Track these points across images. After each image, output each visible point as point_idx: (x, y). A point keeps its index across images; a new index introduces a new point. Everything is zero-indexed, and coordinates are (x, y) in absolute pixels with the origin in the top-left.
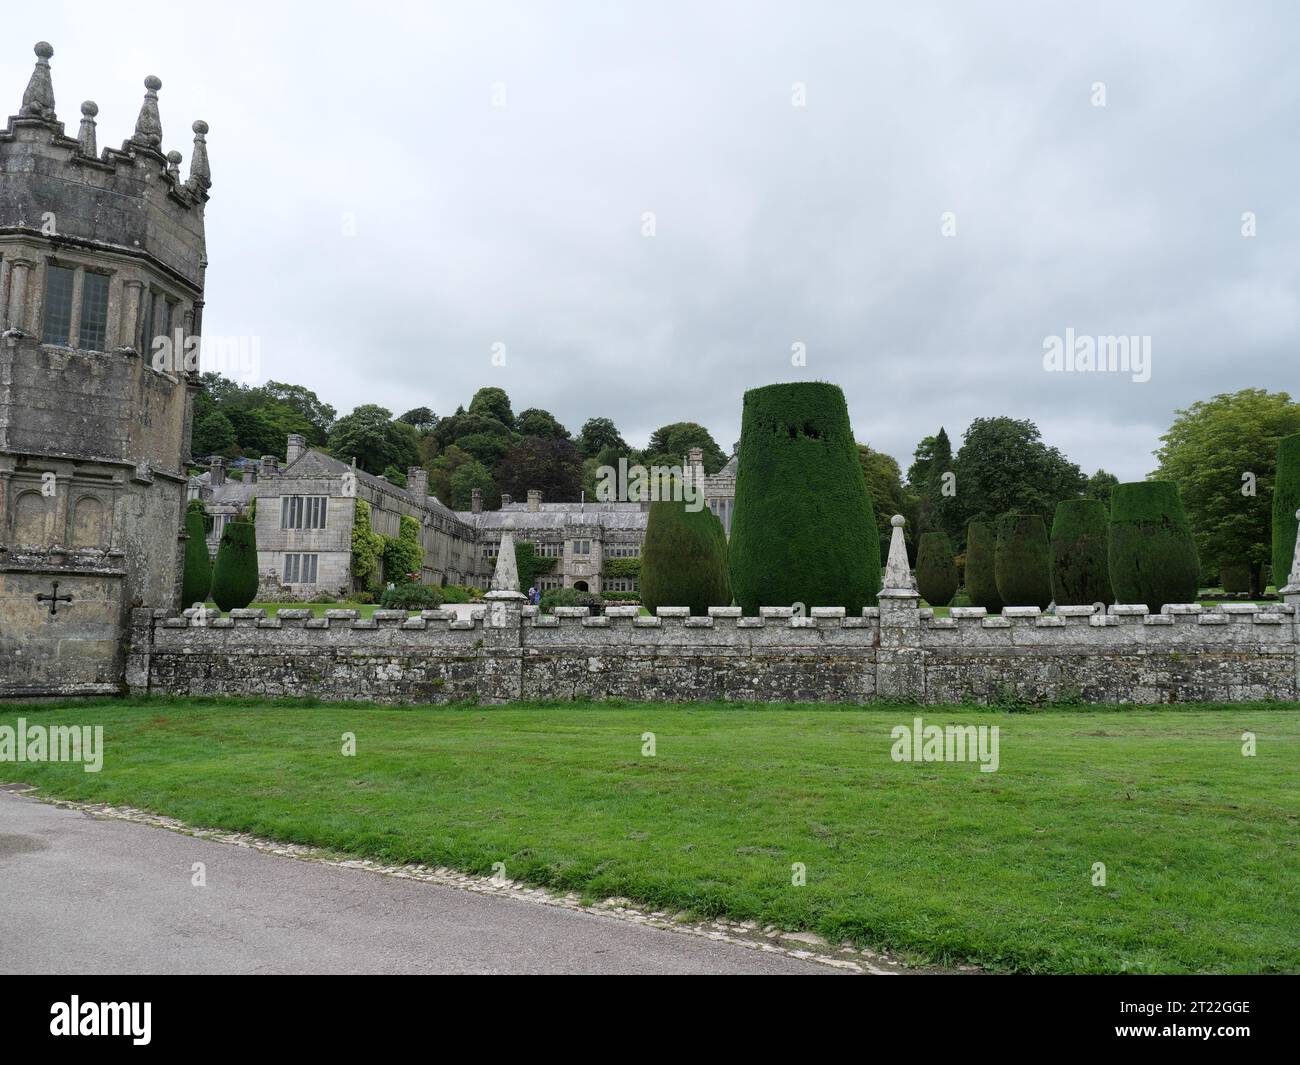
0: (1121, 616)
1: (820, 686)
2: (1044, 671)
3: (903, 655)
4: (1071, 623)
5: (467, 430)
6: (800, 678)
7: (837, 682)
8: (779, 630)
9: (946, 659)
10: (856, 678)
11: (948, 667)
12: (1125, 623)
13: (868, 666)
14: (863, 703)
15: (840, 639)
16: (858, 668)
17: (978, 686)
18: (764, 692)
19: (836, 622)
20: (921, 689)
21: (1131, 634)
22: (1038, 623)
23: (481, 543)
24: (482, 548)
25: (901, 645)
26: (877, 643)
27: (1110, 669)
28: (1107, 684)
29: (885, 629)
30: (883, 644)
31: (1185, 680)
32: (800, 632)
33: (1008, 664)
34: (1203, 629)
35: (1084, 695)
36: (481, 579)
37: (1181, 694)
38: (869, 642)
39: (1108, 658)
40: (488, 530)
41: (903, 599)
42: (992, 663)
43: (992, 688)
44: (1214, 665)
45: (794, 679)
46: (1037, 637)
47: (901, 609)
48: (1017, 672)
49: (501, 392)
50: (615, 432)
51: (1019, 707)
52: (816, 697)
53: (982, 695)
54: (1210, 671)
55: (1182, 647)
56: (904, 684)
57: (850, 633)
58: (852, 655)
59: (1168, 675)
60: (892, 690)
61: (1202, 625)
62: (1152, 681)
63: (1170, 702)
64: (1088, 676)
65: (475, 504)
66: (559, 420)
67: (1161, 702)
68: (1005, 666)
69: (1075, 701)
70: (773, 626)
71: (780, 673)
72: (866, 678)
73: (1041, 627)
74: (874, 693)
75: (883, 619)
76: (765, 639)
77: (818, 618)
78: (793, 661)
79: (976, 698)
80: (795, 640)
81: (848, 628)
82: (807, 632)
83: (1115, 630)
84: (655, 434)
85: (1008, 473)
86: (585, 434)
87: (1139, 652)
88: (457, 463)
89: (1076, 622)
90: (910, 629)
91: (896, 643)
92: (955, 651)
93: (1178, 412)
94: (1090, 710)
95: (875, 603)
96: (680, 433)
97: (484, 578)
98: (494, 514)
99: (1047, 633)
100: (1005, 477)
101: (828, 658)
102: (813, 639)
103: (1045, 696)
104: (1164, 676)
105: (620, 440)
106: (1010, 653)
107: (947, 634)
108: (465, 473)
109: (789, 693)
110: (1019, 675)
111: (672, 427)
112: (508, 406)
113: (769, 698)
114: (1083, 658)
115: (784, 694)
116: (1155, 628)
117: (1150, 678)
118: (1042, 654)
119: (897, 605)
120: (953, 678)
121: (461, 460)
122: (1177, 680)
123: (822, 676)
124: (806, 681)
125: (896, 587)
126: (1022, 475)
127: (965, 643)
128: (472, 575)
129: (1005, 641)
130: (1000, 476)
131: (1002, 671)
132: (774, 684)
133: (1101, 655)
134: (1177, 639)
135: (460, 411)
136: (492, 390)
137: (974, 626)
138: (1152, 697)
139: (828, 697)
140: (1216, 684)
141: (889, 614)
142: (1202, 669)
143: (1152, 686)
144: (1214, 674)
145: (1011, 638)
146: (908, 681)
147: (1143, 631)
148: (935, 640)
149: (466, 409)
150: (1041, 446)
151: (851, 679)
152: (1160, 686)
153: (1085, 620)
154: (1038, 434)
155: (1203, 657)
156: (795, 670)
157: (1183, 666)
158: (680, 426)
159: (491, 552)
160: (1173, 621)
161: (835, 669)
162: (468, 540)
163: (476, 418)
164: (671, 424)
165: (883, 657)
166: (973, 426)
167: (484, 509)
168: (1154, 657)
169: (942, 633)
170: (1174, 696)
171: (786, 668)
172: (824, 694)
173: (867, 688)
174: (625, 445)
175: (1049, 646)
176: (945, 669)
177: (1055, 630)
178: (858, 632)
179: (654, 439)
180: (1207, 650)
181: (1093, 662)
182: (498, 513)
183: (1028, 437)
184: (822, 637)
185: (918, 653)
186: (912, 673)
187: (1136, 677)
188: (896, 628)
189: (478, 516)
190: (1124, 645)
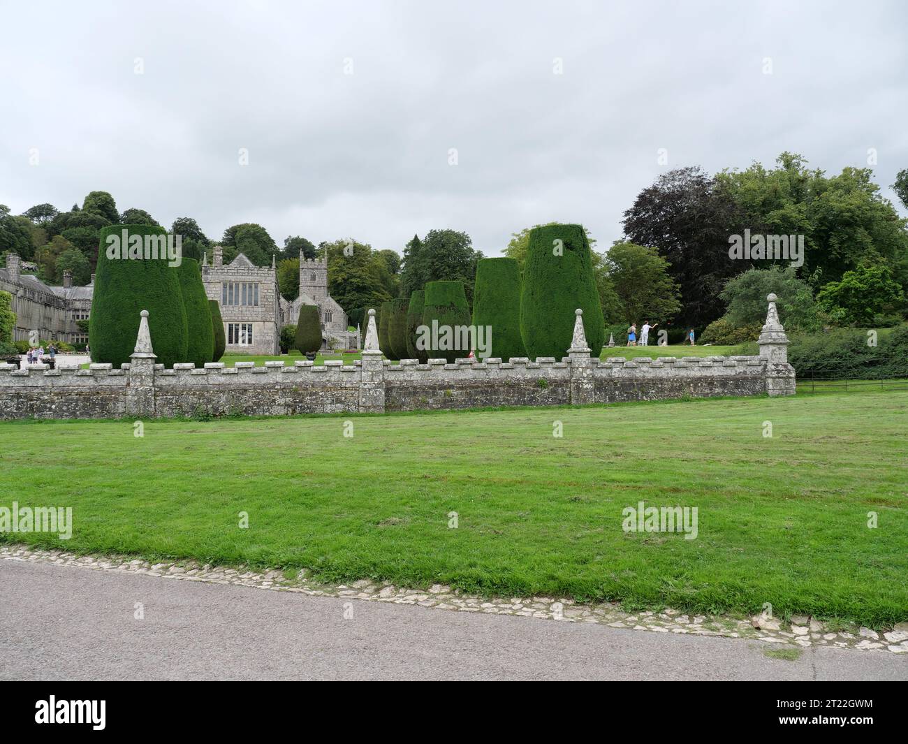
0: (268, 367)
1: (93, 409)
2: (223, 398)
3: (141, 390)
4: (241, 371)
5: (77, 223)
6: (81, 404)
7: (103, 407)
8: (70, 377)
9: (167, 392)
10: (114, 404)
11: (169, 397)
12: (272, 371)
13: (122, 397)
14: (118, 418)
15: (108, 382)
16: (116, 398)
17: (186, 407)
18: (59, 414)
19: (105, 372)
20: (152, 410)
21: (274, 377)
22: (222, 372)
23: (70, 310)
24: (71, 313)
25: (142, 385)
26: (128, 384)
27: (260, 396)
28: (258, 405)
29: (132, 376)
30: (131, 384)
31: (301, 402)
32: (83, 378)
33: (203, 395)
34: (314, 375)
35: (245, 411)
36: (70, 336)
37: (298, 409)
38: (125, 384)
39: (259, 390)
40: (76, 300)
41: (143, 359)
42: (194, 394)
43: (193, 408)
44: (316, 393)
45: (77, 405)
46: (222, 379)
47: (142, 364)
48: (208, 399)
49: (108, 195)
50: (197, 229)
51: (206, 418)
52: (90, 415)
53: (188, 412)
54: (314, 397)
55: (300, 384)
56: (142, 407)
57: (113, 378)
58: (112, 391)
59: (291, 399)
60: (135, 411)
61: (313, 372)
62: (283, 403)
63: (292, 414)
64: (247, 400)
65: (66, 281)
66: (154, 218)
67: (287, 414)
68: (201, 396)
69: (239, 414)
70: (67, 375)
71: (69, 402)
72: (120, 404)
73: (223, 374)
74: (124, 412)
75: (131, 370)
76: (61, 382)
77: (93, 370)
78: (76, 395)
79: (184, 414)
80: (79, 383)
81: (112, 376)
82: (87, 378)
83: (265, 375)
84: (228, 231)
85: (449, 267)
86: (174, 228)
87: (276, 387)
88: (62, 249)
89: (244, 371)
90: (146, 376)
91: (138, 384)
92: (172, 388)
93: (514, 235)
94: (247, 418)
95: (129, 361)
96: (244, 231)
97: (73, 335)
98: (82, 289)
99: (228, 377)
100: (447, 270)
101: (98, 393)
102: (91, 382)
103: (224, 412)
104: (290, 400)
105: (201, 234)
106: (205, 388)
107: (171, 378)
108: (66, 256)
109: (74, 413)
110: (209, 401)
111: (239, 226)
112: (114, 206)
113: (62, 417)
114: (246, 391)
115: (71, 414)
116: (288, 374)
117: (282, 401)
118: (222, 389)
119: (139, 362)
120: (171, 403)
121: (64, 247)
122: (296, 402)
123: (94, 403)
124: (84, 406)
125: (140, 352)
126: (458, 269)
127: (181, 383)
128: (63, 333)
129: (204, 382)
130: (444, 269)
131: (199, 399)
132: (65, 408)
133: (255, 389)
134: (299, 380)
135: (75, 208)
136: (101, 194)
137: (187, 374)
138: (282, 411)
139: (97, 415)
140: (317, 404)
141: (134, 367)
142: (310, 396)
143: (282, 405)
144: (316, 398)
145: (207, 380)
146: (144, 405)
147: (281, 376)
148: (162, 382)
149: (80, 207)
150: (471, 250)
151: (111, 405)
152: (287, 405)
153: (249, 370)
154: (470, 242)
155: (311, 389)
156: (77, 400)
157: (299, 394)
158: (246, 225)
159: (78, 316)
160: (297, 370)
161: (102, 399)
162: (59, 308)
163: (85, 215)
164: (239, 224)
165: (129, 392)
166: (430, 235)
167: (74, 285)
168: (285, 390)
169: (167, 378)
170: (294, 411)
171: (72, 399)
172: (95, 414)
173: (121, 410)
174: (205, 238)
175: (228, 384)
176: (167, 398)
177: (232, 376)
178: (118, 377)
179: (227, 235)
180: (313, 386)
181: (250, 393)
182: (84, 288)
183: (464, 244)
184: (96, 381)
185: (151, 390)
186: (147, 401)
187: (274, 401)
188: (139, 375)
189: (68, 290)
190: (270, 384)
